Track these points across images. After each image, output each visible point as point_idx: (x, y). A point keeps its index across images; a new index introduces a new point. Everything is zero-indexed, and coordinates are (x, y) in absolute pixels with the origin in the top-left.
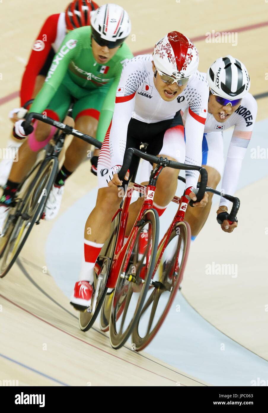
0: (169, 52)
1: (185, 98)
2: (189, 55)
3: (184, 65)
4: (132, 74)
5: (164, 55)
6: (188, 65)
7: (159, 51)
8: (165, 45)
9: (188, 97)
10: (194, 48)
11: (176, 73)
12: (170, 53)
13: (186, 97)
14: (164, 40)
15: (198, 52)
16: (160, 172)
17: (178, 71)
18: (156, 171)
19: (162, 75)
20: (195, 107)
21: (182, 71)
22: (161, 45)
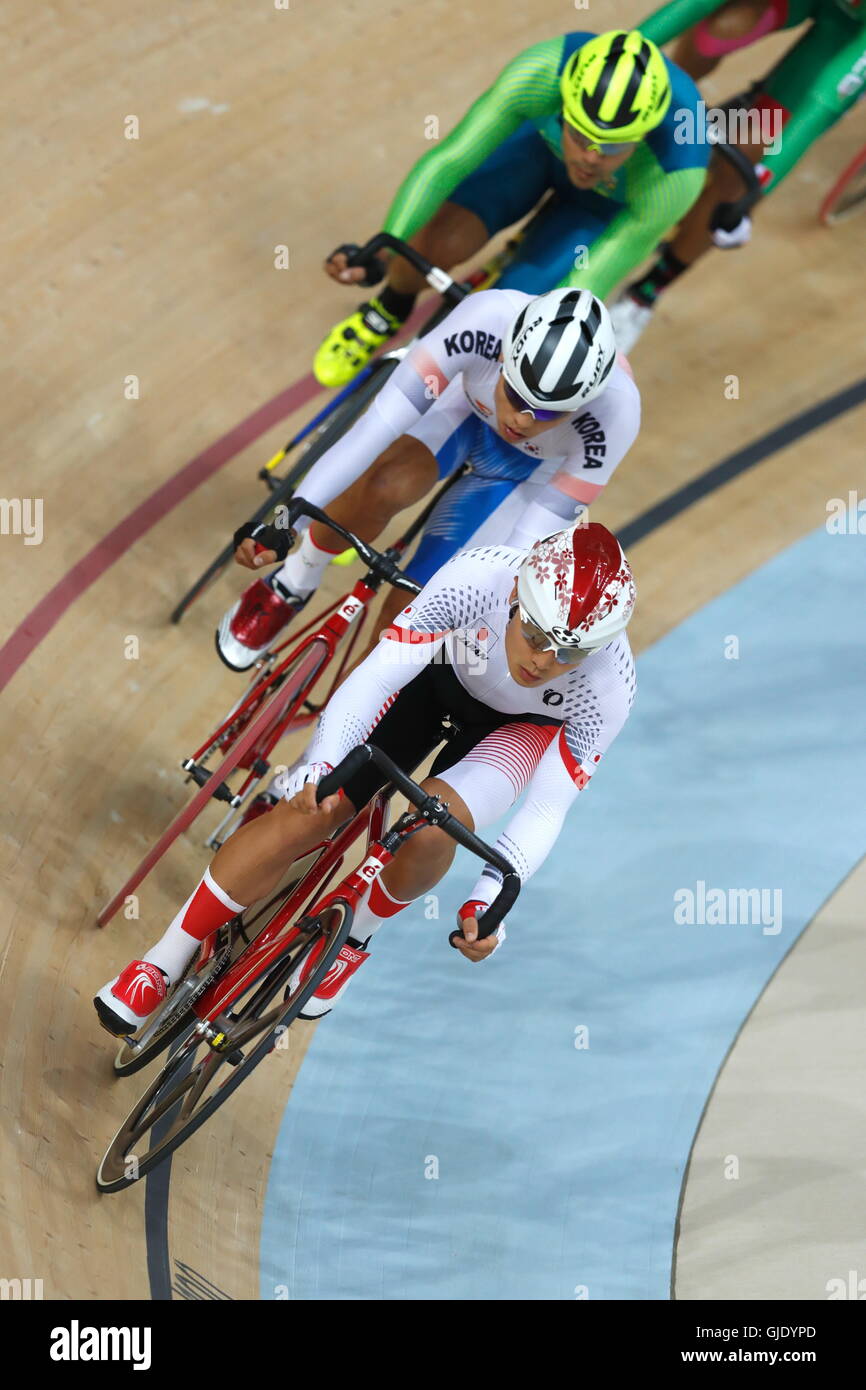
0: (562, 573)
1: (564, 703)
2: (608, 596)
3: (588, 618)
4: (453, 590)
5: (548, 577)
6: (597, 621)
7: (540, 560)
8: (560, 552)
9: (571, 705)
10: (627, 585)
11: (561, 631)
12: (564, 575)
13: (567, 701)
14: (562, 537)
15: (635, 596)
16: (417, 829)
17: (567, 628)
18: (411, 822)
19: (526, 621)
20: (578, 739)
21: (578, 632)
22: (551, 548)
